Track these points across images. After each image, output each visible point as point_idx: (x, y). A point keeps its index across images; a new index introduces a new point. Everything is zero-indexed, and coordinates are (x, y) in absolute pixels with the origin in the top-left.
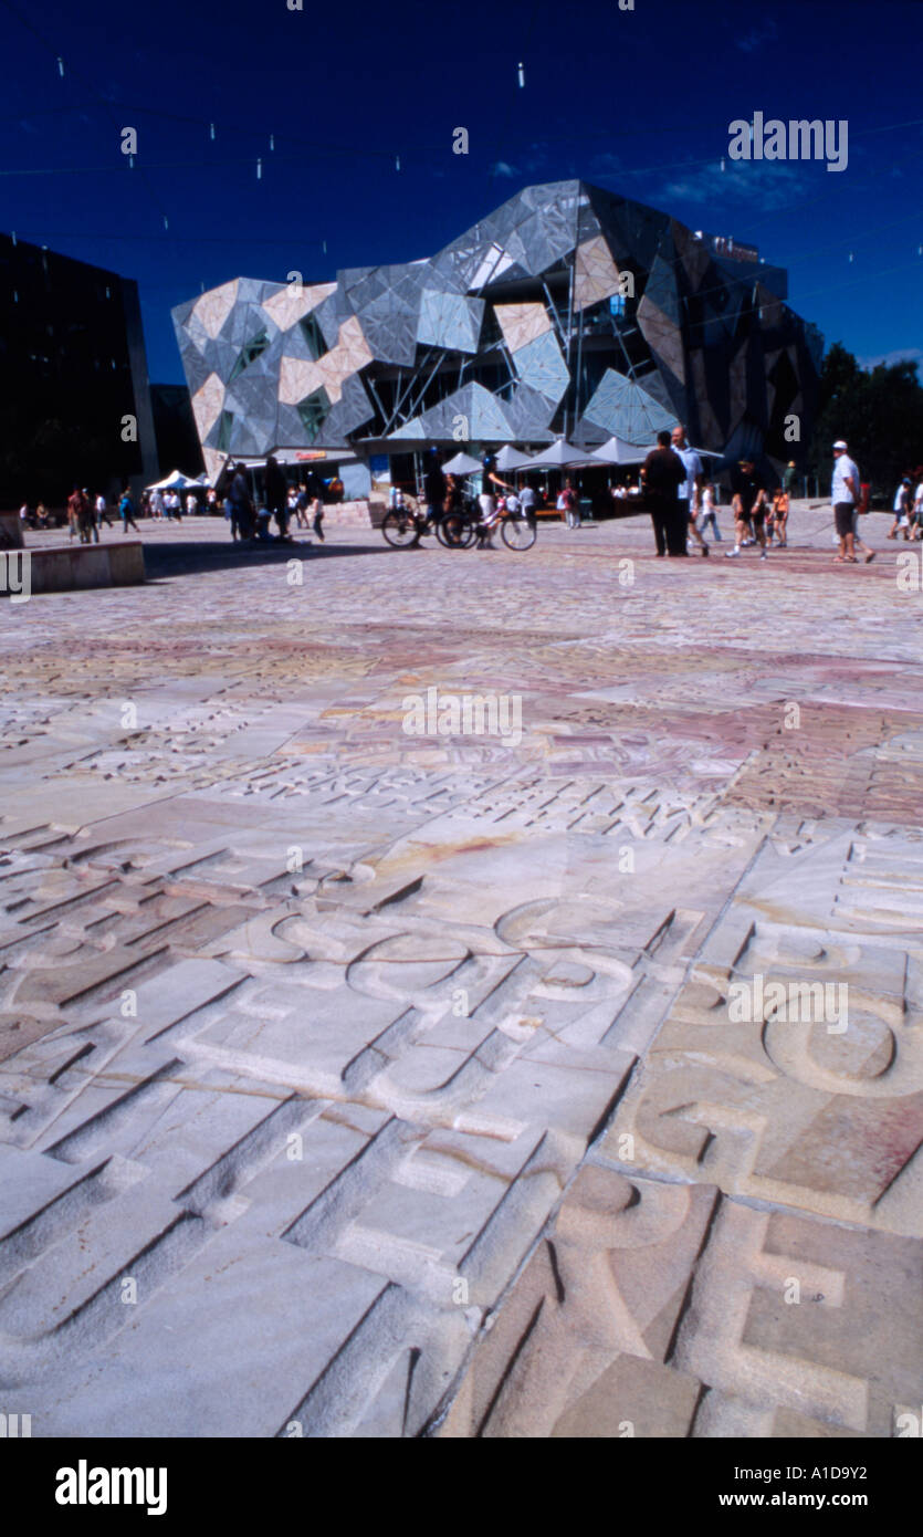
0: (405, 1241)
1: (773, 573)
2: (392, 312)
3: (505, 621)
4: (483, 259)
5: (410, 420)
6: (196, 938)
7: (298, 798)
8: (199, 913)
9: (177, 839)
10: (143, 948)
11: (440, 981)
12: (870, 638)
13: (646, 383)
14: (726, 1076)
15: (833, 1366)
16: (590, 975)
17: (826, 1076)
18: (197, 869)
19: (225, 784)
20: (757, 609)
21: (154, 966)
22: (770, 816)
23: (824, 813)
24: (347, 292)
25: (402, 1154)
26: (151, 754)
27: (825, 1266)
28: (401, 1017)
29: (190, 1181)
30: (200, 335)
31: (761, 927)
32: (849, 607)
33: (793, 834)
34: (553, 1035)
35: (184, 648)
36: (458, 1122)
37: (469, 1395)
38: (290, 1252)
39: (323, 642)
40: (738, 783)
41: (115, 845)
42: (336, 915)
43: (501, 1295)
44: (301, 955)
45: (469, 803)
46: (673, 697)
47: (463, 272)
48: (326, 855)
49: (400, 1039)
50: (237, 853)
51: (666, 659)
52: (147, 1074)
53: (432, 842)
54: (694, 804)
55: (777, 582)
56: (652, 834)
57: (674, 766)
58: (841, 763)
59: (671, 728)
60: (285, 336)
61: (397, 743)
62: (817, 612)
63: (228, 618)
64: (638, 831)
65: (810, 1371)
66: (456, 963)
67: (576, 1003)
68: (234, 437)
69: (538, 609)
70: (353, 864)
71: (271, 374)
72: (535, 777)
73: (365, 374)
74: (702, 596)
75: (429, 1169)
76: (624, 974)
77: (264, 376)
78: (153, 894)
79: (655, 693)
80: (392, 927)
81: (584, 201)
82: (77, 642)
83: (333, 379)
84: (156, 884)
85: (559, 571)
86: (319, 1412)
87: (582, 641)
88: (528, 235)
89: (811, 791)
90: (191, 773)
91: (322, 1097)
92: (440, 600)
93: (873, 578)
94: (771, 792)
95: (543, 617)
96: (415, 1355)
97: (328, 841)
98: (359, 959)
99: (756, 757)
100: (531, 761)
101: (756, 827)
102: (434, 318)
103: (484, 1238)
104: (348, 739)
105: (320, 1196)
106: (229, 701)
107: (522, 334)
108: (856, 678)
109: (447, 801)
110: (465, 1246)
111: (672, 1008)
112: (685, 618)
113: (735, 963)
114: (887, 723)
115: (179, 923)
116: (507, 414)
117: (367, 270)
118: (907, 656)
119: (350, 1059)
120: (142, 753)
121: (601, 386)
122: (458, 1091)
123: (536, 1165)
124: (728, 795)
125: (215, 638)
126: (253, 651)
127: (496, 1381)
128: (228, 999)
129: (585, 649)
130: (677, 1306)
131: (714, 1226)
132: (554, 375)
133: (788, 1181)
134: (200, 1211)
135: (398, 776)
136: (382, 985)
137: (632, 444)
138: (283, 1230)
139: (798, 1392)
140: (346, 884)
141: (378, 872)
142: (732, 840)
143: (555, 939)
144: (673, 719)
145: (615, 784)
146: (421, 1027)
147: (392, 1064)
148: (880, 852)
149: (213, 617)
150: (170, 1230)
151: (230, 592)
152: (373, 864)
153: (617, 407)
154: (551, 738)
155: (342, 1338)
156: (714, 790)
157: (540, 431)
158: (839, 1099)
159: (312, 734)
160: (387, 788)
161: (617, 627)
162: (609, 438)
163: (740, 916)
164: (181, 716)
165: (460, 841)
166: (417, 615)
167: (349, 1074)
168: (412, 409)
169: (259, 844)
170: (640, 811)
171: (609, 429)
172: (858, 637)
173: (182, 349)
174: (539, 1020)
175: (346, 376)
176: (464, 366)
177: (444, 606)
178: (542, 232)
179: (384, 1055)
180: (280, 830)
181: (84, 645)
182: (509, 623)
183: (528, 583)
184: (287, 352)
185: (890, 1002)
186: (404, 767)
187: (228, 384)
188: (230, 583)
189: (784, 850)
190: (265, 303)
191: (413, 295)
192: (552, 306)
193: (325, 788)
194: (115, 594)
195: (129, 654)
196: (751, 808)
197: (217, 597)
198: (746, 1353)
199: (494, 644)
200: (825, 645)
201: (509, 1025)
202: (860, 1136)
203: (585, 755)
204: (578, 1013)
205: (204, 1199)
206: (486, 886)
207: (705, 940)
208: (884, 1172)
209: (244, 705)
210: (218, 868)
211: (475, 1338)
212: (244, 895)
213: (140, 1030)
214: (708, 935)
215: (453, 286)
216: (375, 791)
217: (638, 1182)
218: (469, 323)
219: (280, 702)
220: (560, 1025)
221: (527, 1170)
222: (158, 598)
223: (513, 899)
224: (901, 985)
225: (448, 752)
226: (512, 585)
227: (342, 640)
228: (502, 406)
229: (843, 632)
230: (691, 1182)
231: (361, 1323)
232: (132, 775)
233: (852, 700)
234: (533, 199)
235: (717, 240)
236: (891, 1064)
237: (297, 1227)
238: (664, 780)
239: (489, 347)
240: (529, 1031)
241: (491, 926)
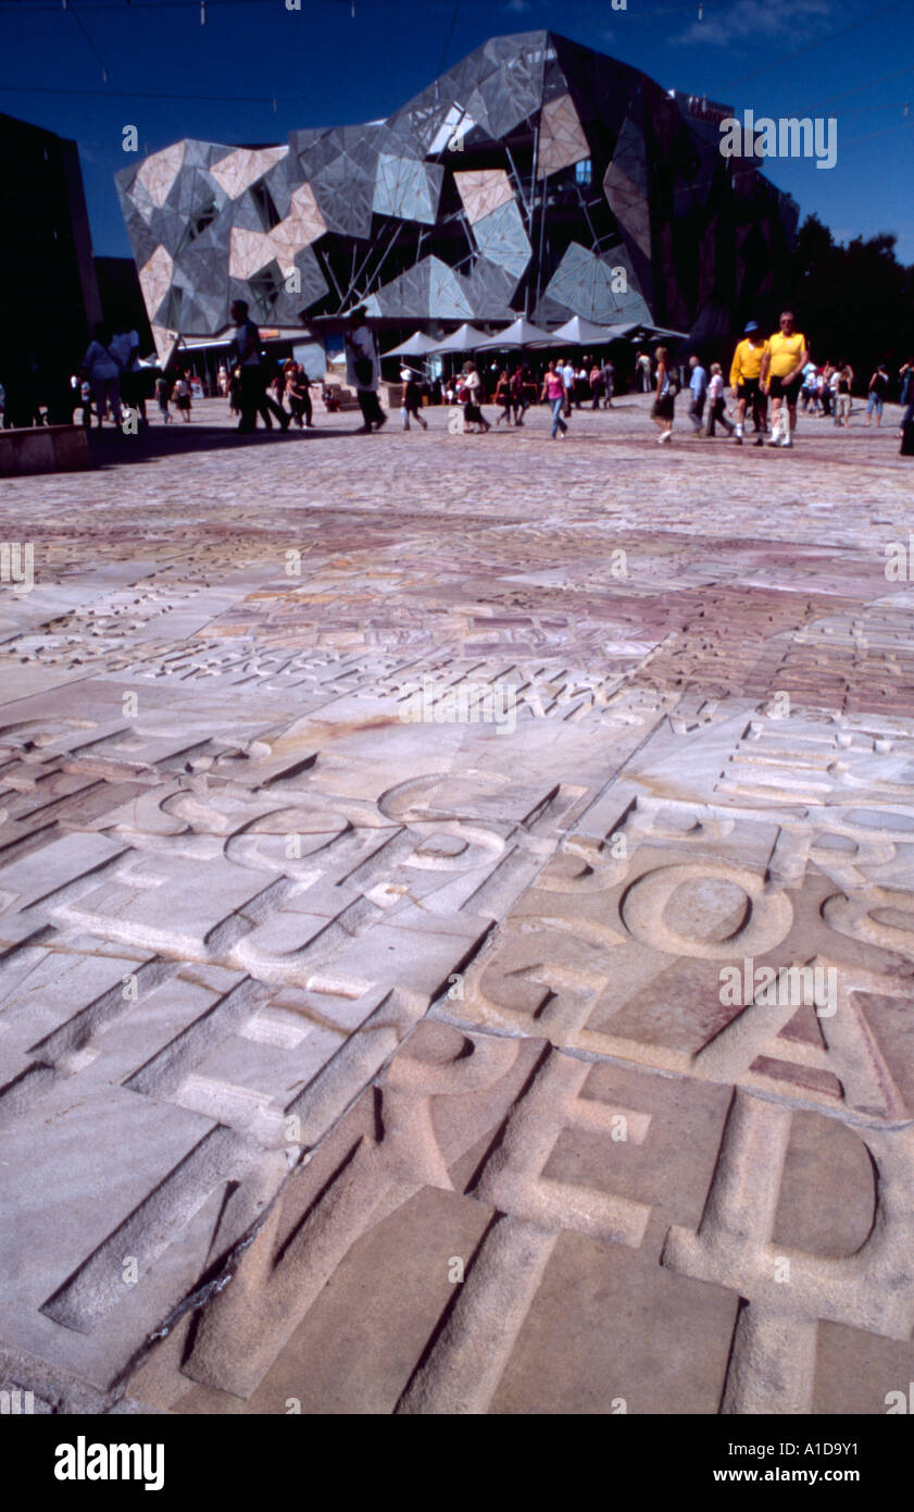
0: (243, 1089)
1: (730, 459)
2: (346, 179)
3: (448, 505)
4: (443, 121)
5: (366, 297)
6: (85, 813)
7: (207, 679)
8: (93, 790)
9: (82, 719)
10: (34, 823)
11: (315, 852)
12: (815, 523)
13: (612, 257)
14: (576, 939)
15: (622, 1195)
16: (462, 846)
17: (676, 940)
18: (96, 748)
19: (138, 666)
20: (706, 495)
21: (42, 840)
22: (675, 696)
23: (729, 693)
24: (299, 156)
25: (252, 1011)
26: (71, 638)
27: (635, 1109)
28: (271, 886)
29: (44, 1035)
30: (146, 204)
31: (643, 801)
32: (800, 493)
33: (694, 713)
34: (415, 902)
35: (120, 535)
36: (312, 982)
37: (276, 1221)
38: (129, 1097)
39: (260, 526)
40: (649, 665)
41: (21, 725)
42: (227, 790)
43: (324, 1136)
44: (185, 827)
45: (377, 682)
46: (602, 580)
47: (421, 134)
48: (226, 733)
49: (269, 906)
50: (140, 731)
51: (603, 543)
52: (17, 940)
53: (332, 721)
54: (600, 685)
55: (732, 467)
56: (552, 713)
57: (589, 648)
58: (756, 646)
59: (594, 611)
60: (235, 204)
61: (316, 625)
62: (766, 497)
63: (168, 503)
64: (539, 710)
65: (601, 1200)
66: (334, 835)
67: (443, 872)
68: (183, 315)
69: (484, 493)
70: (250, 742)
71: (220, 246)
72: (447, 658)
73: (319, 246)
74: (653, 481)
75: (274, 1024)
76: (497, 845)
77: (213, 249)
78: (53, 770)
79: (585, 576)
80: (279, 801)
81: (551, 54)
82: (13, 527)
83: (286, 253)
84: (57, 762)
85: (511, 455)
86: (137, 1236)
87: (523, 525)
88: (492, 92)
89: (720, 672)
90: (107, 656)
91: (184, 960)
92: (387, 485)
93: (831, 464)
94: (681, 673)
95: (487, 501)
96: (232, 1187)
97: (230, 720)
98: (241, 831)
99: (673, 639)
100: (447, 642)
101: (658, 707)
102: (391, 184)
103: (315, 1086)
104: (269, 621)
105: (166, 1048)
106: (157, 585)
107: (483, 203)
108: (791, 563)
109: (356, 681)
110: (295, 1092)
111: (539, 877)
112: (630, 503)
113: (609, 835)
114: (811, 607)
115: (73, 800)
116: (467, 291)
117: (321, 131)
118: (847, 542)
119: (214, 923)
120: (62, 637)
121: (565, 261)
122: (315, 954)
123: (379, 1019)
124: (636, 676)
125: (155, 523)
126: (189, 536)
127: (303, 1209)
128: (109, 870)
129: (524, 534)
130: (487, 1145)
131: (538, 1076)
132: (516, 250)
133: (616, 1035)
134: (53, 1062)
135: (312, 657)
136: (257, 856)
137: (595, 324)
138: (126, 1078)
139: (588, 1217)
140: (241, 762)
141: (274, 751)
142: (631, 719)
143: (435, 812)
144: (597, 602)
145: (526, 665)
146: (290, 895)
147: (257, 930)
148: (775, 731)
149: (154, 502)
150: (20, 1079)
151: (176, 477)
152: (270, 742)
153: (581, 284)
154: (472, 620)
155: (165, 1172)
156: (623, 671)
157: (499, 308)
158: (683, 961)
159: (236, 617)
160: (300, 669)
161: (562, 511)
162: (571, 317)
163: (625, 790)
164: (104, 601)
165: (361, 719)
166: (360, 500)
167: (212, 939)
168: (368, 285)
169: (165, 723)
170: (545, 691)
171: (571, 307)
172: (803, 523)
173: (127, 218)
174: (405, 888)
175: (301, 248)
176: (421, 238)
177: (390, 490)
178: (506, 90)
179: (250, 921)
180: (185, 710)
181: (20, 531)
182: (452, 507)
183: (478, 467)
184: (236, 222)
185: (752, 872)
186: (319, 648)
187: (176, 257)
188: (175, 468)
189: (682, 728)
190: (212, 168)
191: (369, 160)
192: (515, 173)
193: (236, 669)
194: (59, 480)
195: (63, 540)
196: (657, 688)
197: (162, 482)
198: (544, 1185)
199: (433, 529)
200: (767, 530)
201: (378, 893)
202: (694, 994)
203: (502, 636)
204: (442, 881)
205: (57, 1051)
206: (378, 762)
207: (583, 813)
208: (710, 1027)
209: (171, 589)
210: (119, 747)
211: (291, 1172)
212: (139, 772)
213: (17, 899)
214: (586, 809)
215: (411, 150)
216: (287, 672)
217: (473, 1035)
218: (427, 191)
219: (208, 585)
220: (425, 893)
221: (368, 1024)
222: (101, 484)
223: (400, 774)
224: (767, 856)
225: (365, 634)
226: (462, 470)
227: (281, 524)
228: (461, 282)
229: (788, 518)
230: (525, 1035)
231: (186, 1159)
232: (49, 659)
233: (783, 584)
234: (497, 53)
235: (691, 100)
236: (741, 928)
237: (140, 1076)
238: (576, 661)
239: (449, 218)
240: (395, 897)
241: (375, 800)
